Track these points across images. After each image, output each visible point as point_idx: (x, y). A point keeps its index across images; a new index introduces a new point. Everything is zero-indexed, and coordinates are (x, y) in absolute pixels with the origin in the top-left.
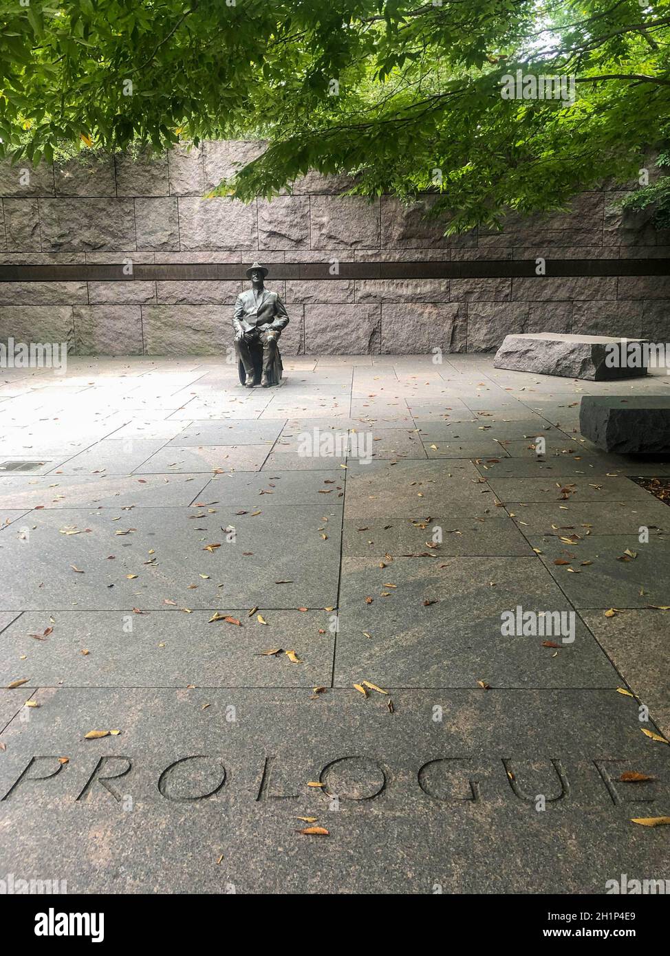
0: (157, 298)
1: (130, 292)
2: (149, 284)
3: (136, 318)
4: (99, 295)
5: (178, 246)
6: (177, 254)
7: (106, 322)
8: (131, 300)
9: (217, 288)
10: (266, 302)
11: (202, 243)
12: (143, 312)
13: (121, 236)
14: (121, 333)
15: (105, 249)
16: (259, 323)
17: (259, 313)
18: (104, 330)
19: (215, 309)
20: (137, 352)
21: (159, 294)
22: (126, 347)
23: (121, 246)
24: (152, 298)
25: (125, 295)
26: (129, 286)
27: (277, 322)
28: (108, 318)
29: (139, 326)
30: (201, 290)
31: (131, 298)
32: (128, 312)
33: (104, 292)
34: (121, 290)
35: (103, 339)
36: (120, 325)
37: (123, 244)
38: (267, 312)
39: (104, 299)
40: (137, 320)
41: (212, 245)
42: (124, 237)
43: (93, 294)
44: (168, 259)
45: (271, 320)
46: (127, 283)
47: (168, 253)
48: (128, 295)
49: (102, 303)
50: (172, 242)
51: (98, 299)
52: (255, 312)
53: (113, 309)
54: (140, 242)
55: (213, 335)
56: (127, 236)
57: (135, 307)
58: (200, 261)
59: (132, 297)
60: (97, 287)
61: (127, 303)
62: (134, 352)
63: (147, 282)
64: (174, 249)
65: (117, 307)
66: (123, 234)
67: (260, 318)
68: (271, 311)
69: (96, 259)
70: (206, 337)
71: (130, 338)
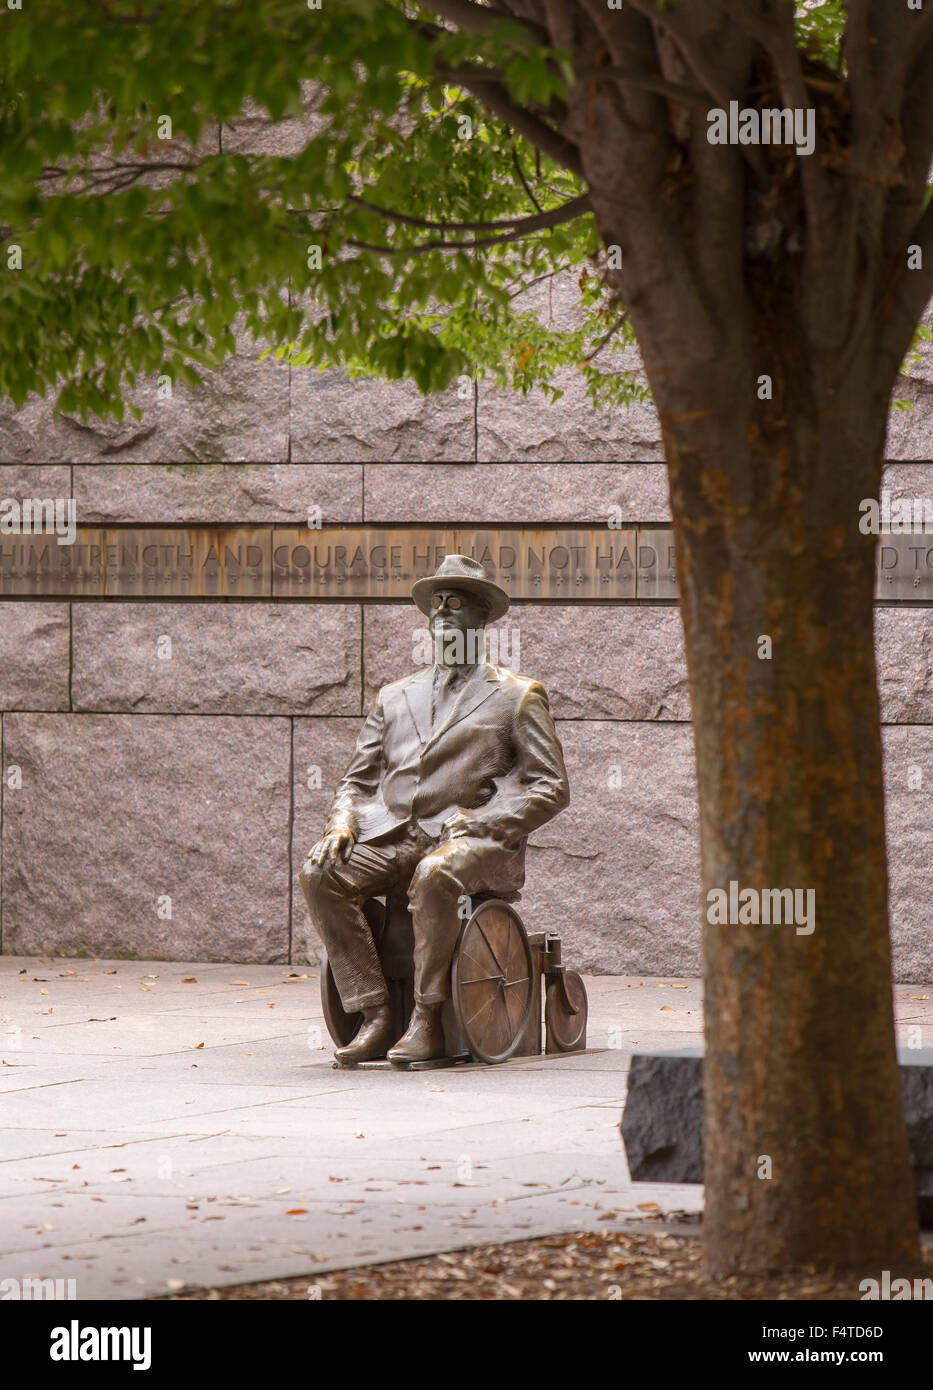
0: (363, 685)
1: (246, 654)
2: (332, 620)
3: (267, 780)
4: (112, 667)
5: (466, 436)
6: (464, 476)
7: (135, 795)
8: (252, 693)
9: (629, 643)
10: (470, 722)
11: (568, 426)
12: (300, 750)
13: (227, 388)
14: (194, 851)
15: (154, 449)
16: (423, 808)
17: (429, 766)
18: (127, 833)
19: (615, 743)
20: (261, 945)
21: (370, 668)
22: (215, 918)
23: (225, 440)
24: (343, 684)
25: (229, 670)
26: (245, 627)
27: (508, 801)
28: (146, 778)
29: (278, 817)
30: (559, 649)
31: (249, 685)
32: (235, 750)
33: (138, 653)
34: (210, 644)
35: (120, 878)
36: (194, 811)
37: (233, 431)
38: (464, 760)
39: (136, 688)
40: (271, 792)
41: (613, 434)
42: (238, 397)
43: (91, 662)
44: (421, 501)
45: (477, 794)
46: (239, 612)
47: (419, 471)
48: (240, 670)
49: (128, 707)
50: (441, 419)
51: (112, 686)
52: (416, 762)
53: (167, 733)
54: (303, 419)
55: (600, 871)
56: (250, 391)
57: (268, 726)
58: (560, 508)
59: (256, 677)
60: (110, 626)
61: (227, 707)
62: (247, 944)
63: (322, 609)
64: (451, 452)
65: (188, 726)
66: (233, 382)
67: (431, 786)
68: (488, 754)
69: (114, 495)
70: (566, 879)
71: (233, 874)
